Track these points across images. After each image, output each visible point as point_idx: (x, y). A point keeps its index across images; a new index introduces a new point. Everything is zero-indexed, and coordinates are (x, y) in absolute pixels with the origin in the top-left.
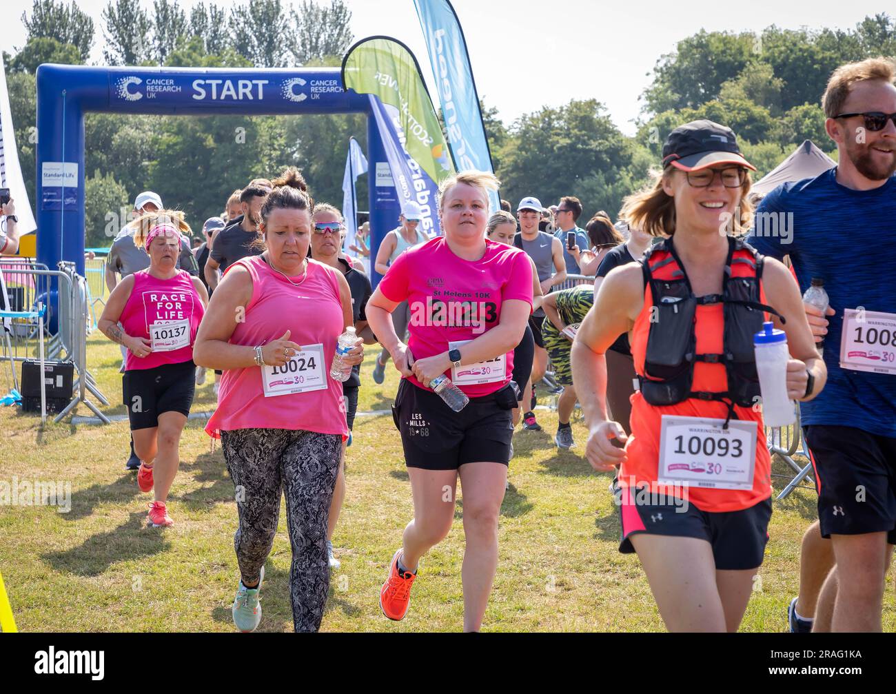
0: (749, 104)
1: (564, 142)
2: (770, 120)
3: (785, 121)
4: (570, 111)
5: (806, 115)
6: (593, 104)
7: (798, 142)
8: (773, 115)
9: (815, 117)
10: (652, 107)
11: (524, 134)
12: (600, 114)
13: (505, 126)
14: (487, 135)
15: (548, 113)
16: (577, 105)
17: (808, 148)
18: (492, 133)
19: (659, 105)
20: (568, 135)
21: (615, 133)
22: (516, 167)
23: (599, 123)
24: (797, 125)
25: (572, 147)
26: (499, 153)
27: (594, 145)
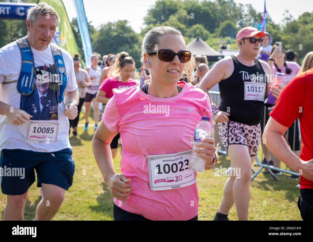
0: (179, 23)
1: (115, 34)
2: (185, 30)
3: (191, 30)
4: (117, 23)
5: (198, 28)
6: (125, 21)
7: (195, 37)
8: (187, 27)
9: (201, 29)
10: (146, 23)
11: (101, 31)
12: (128, 25)
13: (95, 27)
14: (89, 30)
15: (110, 24)
16: (120, 21)
17: (198, 40)
18: (91, 30)
19: (148, 22)
20: (116, 31)
21: (133, 32)
22: (98, 42)
23: (127, 28)
24: (195, 31)
25: (118, 36)
26: (93, 37)
27: (126, 35)
